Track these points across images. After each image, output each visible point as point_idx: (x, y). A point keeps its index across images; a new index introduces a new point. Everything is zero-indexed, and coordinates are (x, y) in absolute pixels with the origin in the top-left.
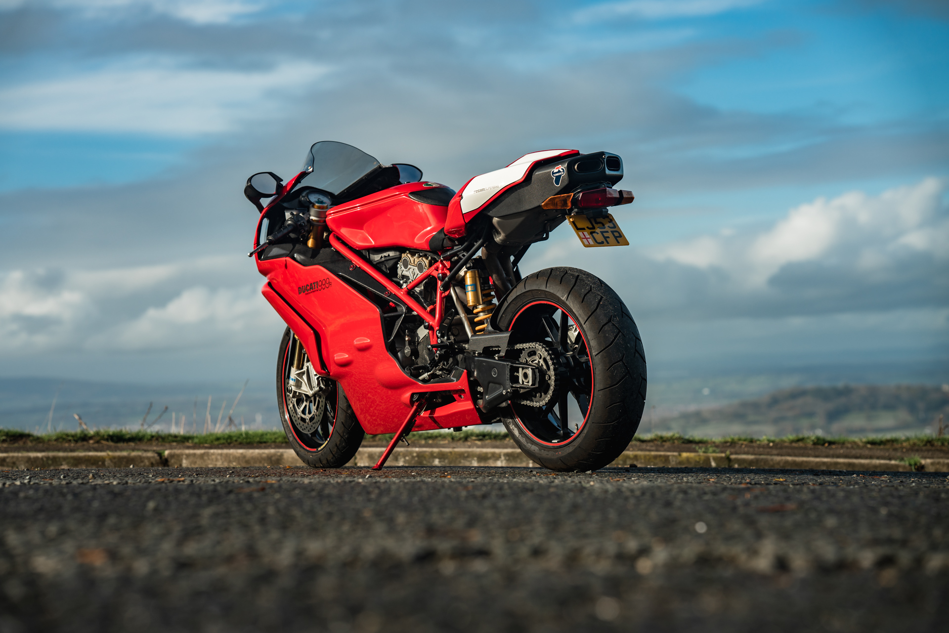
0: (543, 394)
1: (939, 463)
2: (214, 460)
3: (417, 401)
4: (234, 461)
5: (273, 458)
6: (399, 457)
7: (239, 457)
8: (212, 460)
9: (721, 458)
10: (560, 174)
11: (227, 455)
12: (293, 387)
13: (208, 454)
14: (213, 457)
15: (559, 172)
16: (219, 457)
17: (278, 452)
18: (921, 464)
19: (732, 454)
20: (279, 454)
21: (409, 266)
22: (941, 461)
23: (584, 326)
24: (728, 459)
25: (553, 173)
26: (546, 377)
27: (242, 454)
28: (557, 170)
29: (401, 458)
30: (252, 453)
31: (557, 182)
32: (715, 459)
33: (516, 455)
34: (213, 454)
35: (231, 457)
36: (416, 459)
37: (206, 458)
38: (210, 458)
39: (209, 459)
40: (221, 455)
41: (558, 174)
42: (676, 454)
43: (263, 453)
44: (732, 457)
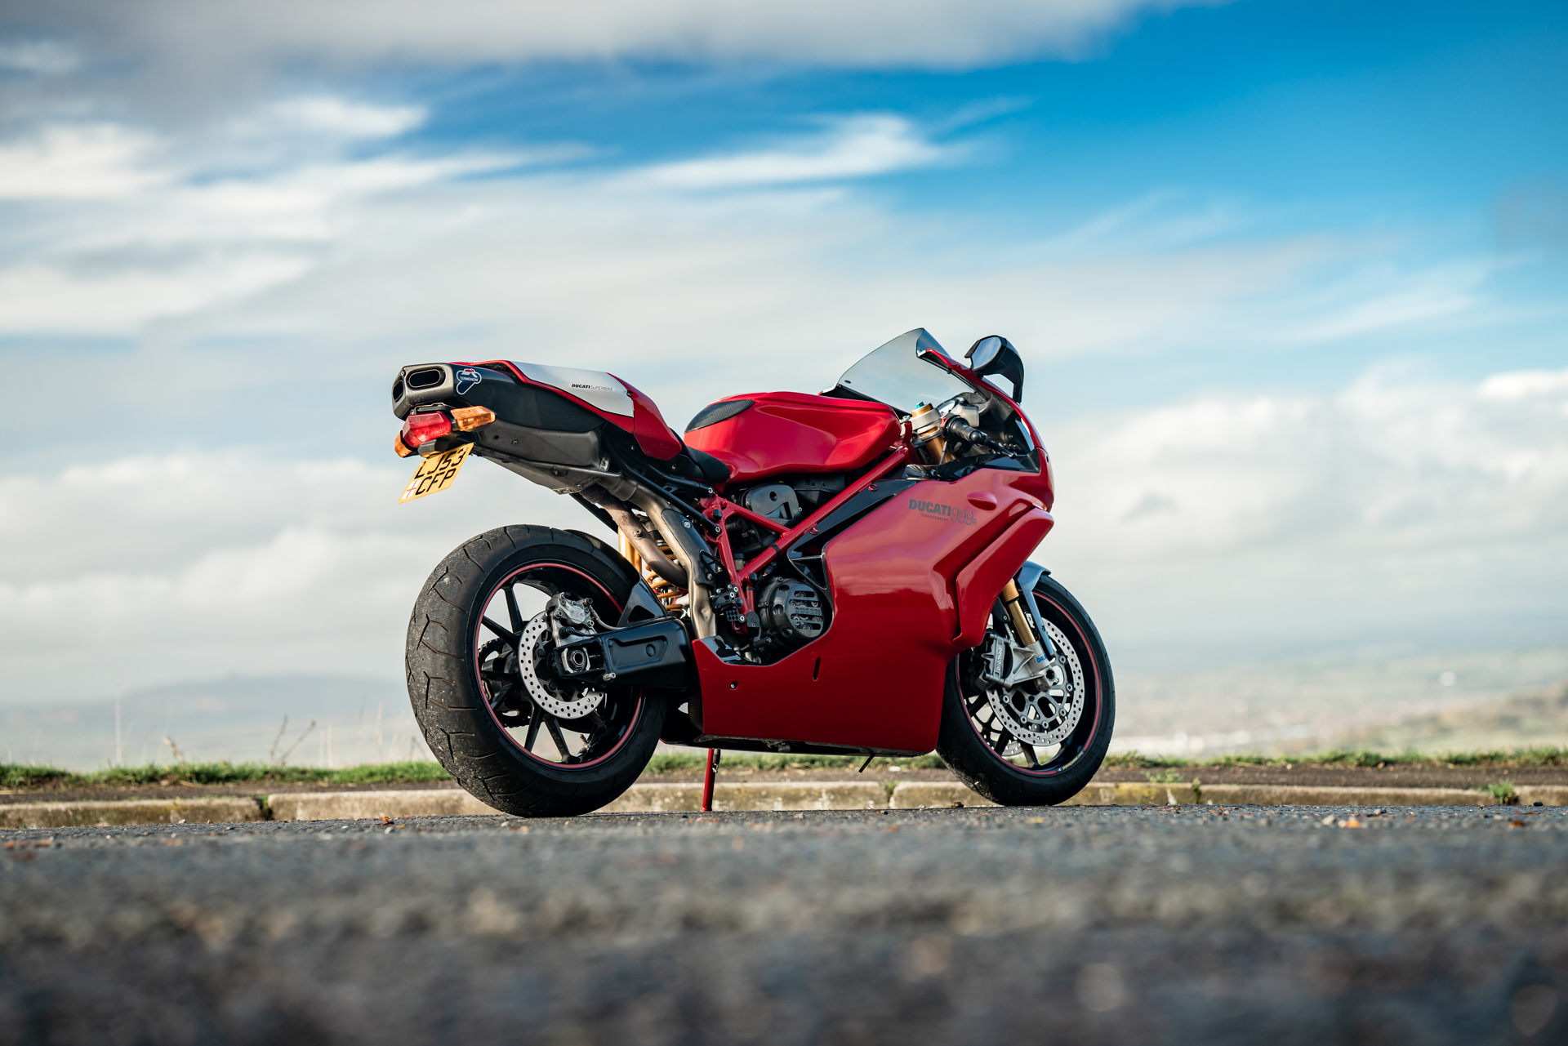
2: (350, 809)
4: (382, 811)
5: (446, 805)
6: (653, 799)
7: (390, 805)
8: (346, 809)
9: (1186, 790)
11: (369, 800)
13: (338, 800)
14: (348, 804)
16: (357, 805)
17: (454, 794)
18: (1513, 794)
19: (1204, 782)
20: (455, 797)
22: (1548, 788)
24: (1197, 792)
27: (394, 798)
29: (656, 801)
30: (412, 797)
32: (1174, 792)
33: (846, 792)
34: (347, 800)
35: (377, 804)
36: (682, 801)
37: (335, 806)
38: (342, 806)
39: (340, 807)
40: (360, 800)
42: (1110, 785)
43: (430, 797)
44: (1204, 788)
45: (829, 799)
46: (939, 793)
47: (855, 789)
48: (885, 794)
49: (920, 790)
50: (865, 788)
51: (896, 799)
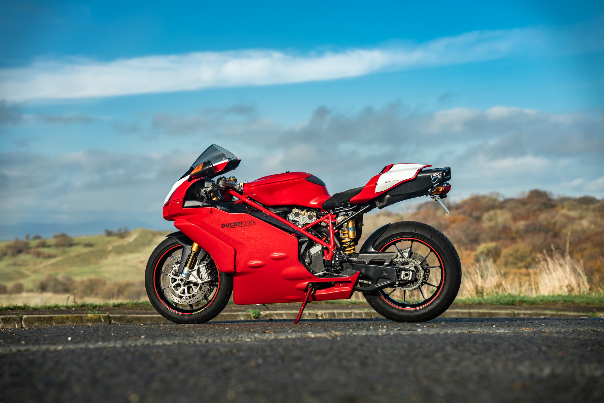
0: (411, 284)
3: (311, 287)
10: (437, 177)
12: (184, 278)
15: (437, 176)
21: (300, 216)
23: (444, 251)
25: (433, 176)
26: (417, 276)
28: (436, 175)
31: (434, 181)
41: (436, 177)
45: (3, 322)
46: (37, 319)
48: (20, 319)
49: (31, 318)
50: (13, 317)
51: (24, 321)
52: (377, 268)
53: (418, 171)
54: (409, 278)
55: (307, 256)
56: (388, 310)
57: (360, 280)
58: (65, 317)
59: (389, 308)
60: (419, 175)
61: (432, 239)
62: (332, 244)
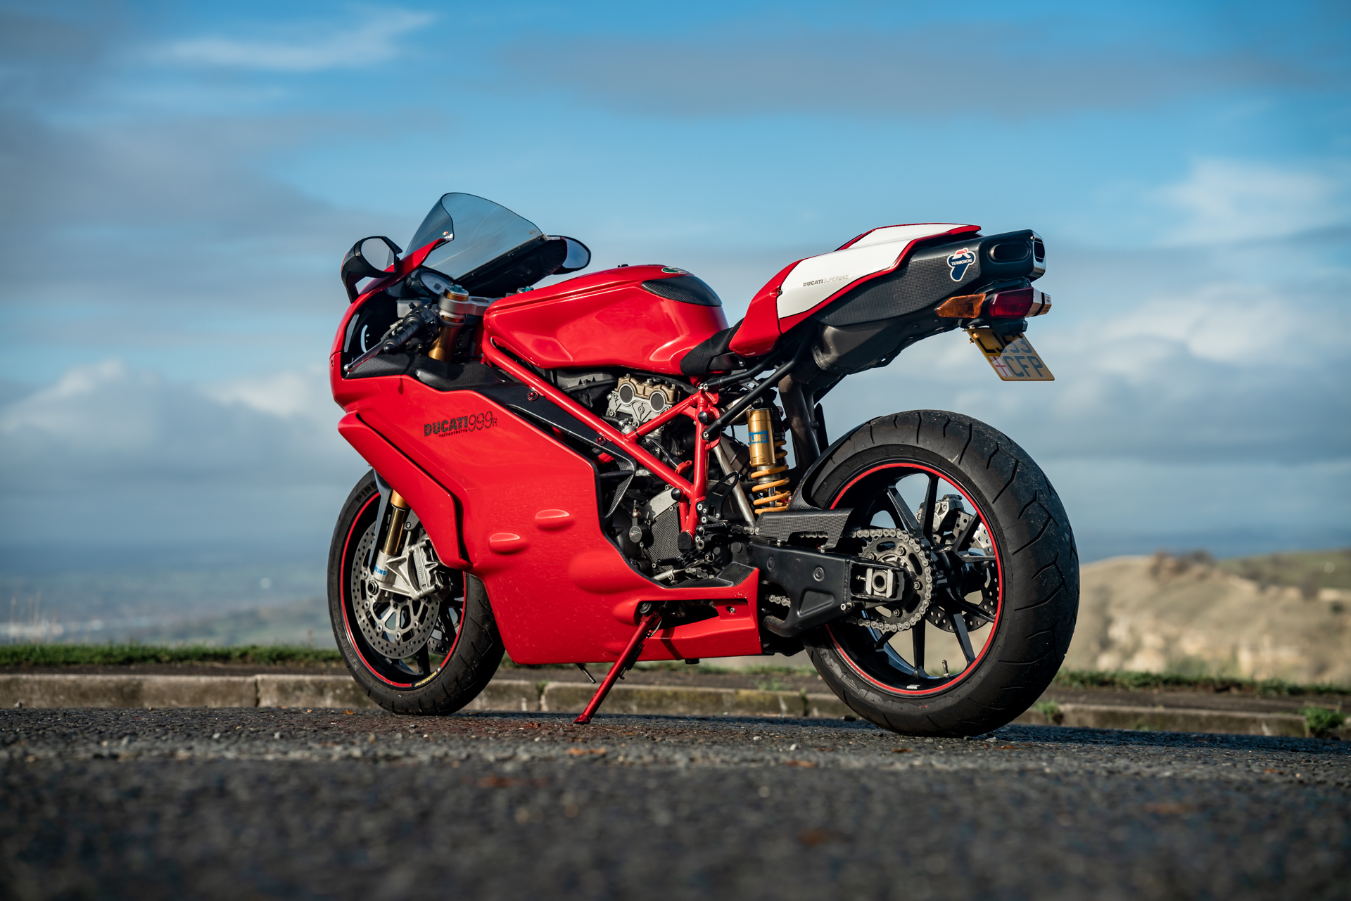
0: (904, 611)
1: (1082, 711)
2: (29, 691)
3: (647, 614)
4: (62, 694)
5: (126, 690)
6: (326, 690)
7: (69, 688)
8: (25, 691)
9: (795, 698)
10: (965, 261)
11: (49, 683)
12: (379, 584)
13: (17, 682)
14: (27, 686)
15: (964, 258)
16: (36, 687)
17: (134, 680)
18: (1059, 711)
19: (810, 691)
20: (135, 683)
21: (634, 399)
22: (1086, 707)
23: (993, 506)
24: (804, 700)
25: (951, 260)
26: (916, 585)
27: (74, 682)
28: (960, 256)
29: (328, 692)
30: (91, 681)
31: (957, 275)
32: (786, 700)
33: (502, 690)
34: (26, 682)
35: (57, 686)
36: (352, 693)
37: (13, 687)
38: (21, 688)
39: (19, 689)
40: (40, 683)
41: (960, 262)
42: (731, 691)
43: (110, 681)
44: (810, 696)
46: (585, 693)
47: (509, 686)
48: (536, 692)
49: (568, 689)
50: (518, 686)
51: (546, 698)
52: (799, 560)
53: (910, 247)
54: (885, 592)
55: (635, 521)
56: (855, 693)
57: (772, 597)
58: (669, 694)
59: (859, 688)
60: (915, 260)
61: (961, 467)
62: (697, 482)
